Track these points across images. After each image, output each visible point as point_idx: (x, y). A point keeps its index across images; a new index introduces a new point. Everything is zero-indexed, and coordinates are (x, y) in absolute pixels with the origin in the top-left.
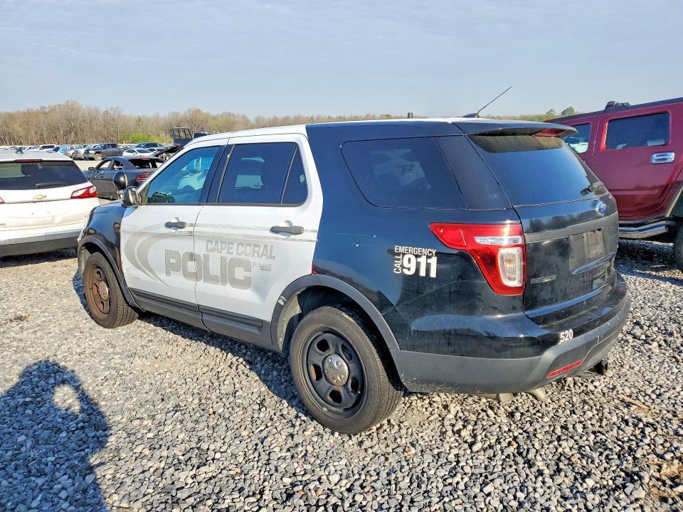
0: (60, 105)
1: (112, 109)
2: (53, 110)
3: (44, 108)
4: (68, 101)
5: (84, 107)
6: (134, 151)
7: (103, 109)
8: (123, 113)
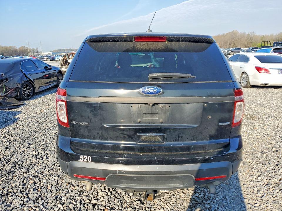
0: (230, 33)
1: (251, 33)
2: (227, 34)
3: (224, 34)
4: (233, 31)
5: (239, 33)
6: (245, 51)
7: (247, 33)
8: (256, 34)
